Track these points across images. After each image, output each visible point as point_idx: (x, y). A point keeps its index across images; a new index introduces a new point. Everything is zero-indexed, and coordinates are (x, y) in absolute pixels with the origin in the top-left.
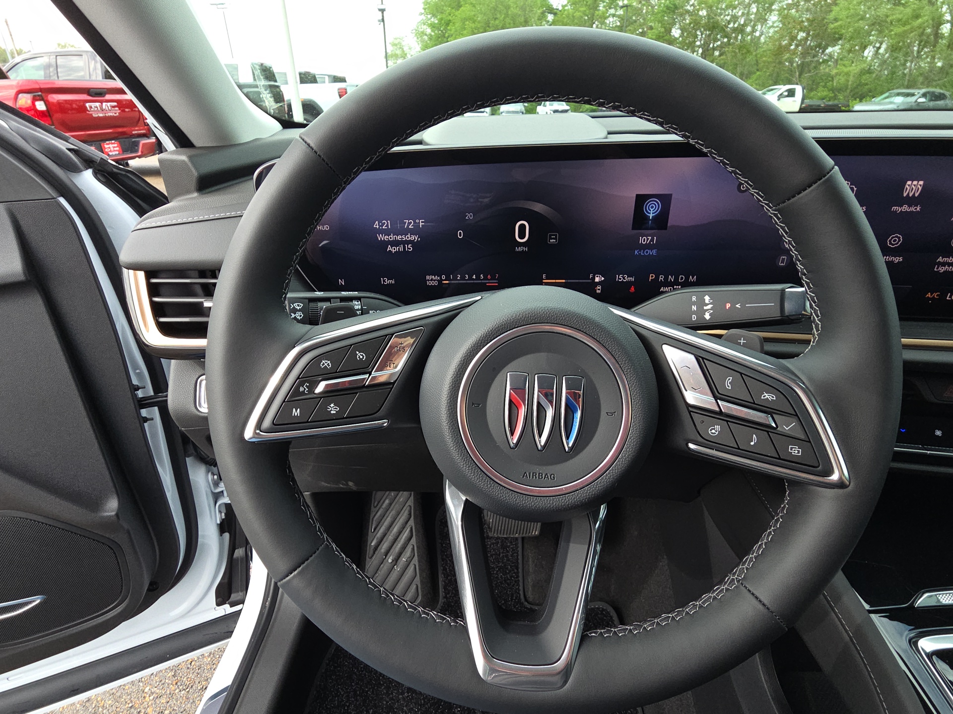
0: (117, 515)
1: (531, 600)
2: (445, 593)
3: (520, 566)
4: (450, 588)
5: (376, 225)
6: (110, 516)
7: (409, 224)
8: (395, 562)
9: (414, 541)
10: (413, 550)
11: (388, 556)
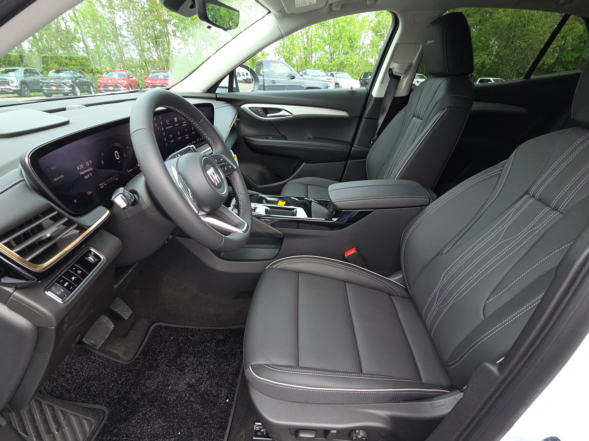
1: (130, 359)
2: (99, 404)
3: (110, 358)
5: (78, 168)
7: (87, 163)
8: (60, 429)
9: (56, 407)
10: (62, 411)
11: (53, 431)
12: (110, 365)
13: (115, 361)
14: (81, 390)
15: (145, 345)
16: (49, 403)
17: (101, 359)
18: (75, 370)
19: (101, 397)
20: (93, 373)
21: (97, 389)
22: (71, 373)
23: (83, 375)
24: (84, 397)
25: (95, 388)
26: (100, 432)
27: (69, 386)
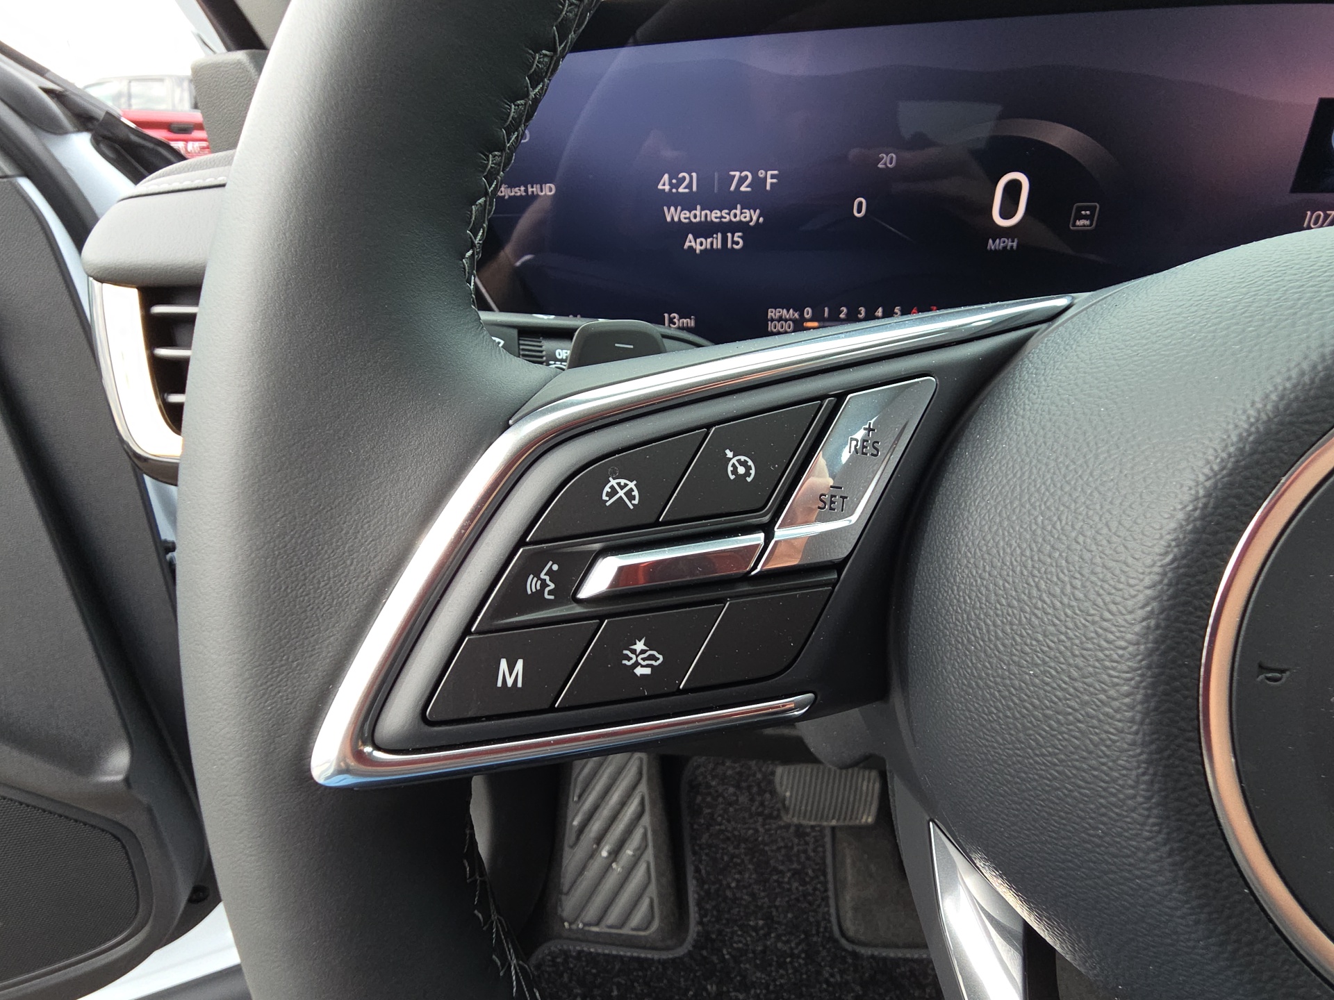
0: (127, 780)
1: (851, 933)
2: (700, 914)
3: (830, 870)
4: (708, 906)
5: (664, 185)
6: (114, 783)
7: (740, 178)
8: (613, 856)
9: (646, 820)
10: (645, 837)
11: (603, 845)
12: (810, 883)
13: (826, 890)
14: (723, 849)
16: (647, 797)
19: (718, 911)
20: (772, 851)
21: (736, 887)
22: (752, 800)
24: (708, 869)
25: (738, 881)
26: (632, 959)
27: (720, 815)
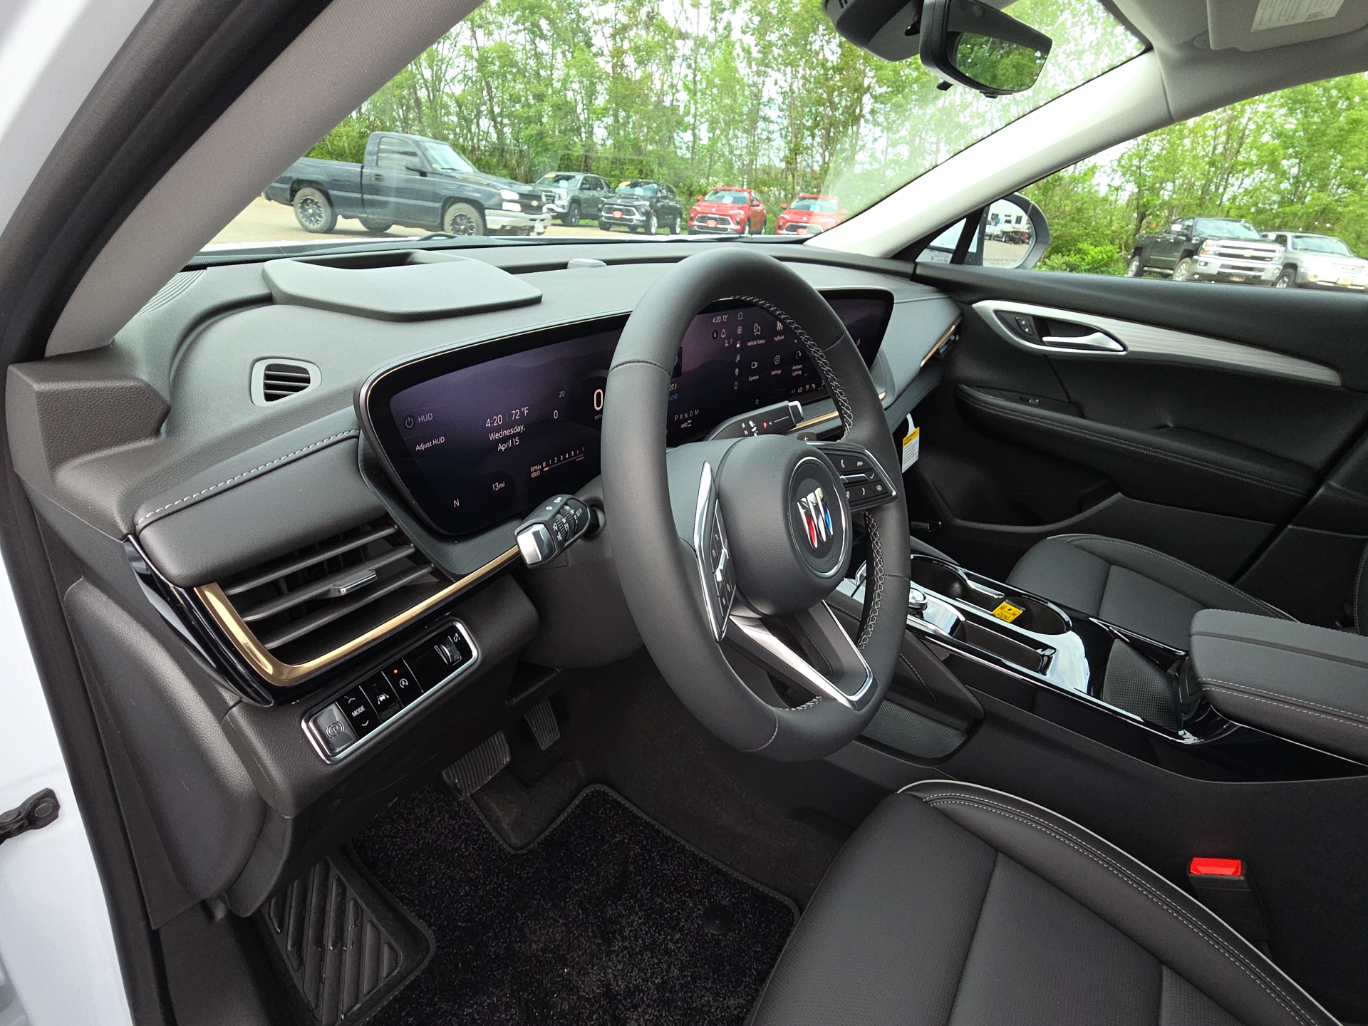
1: (519, 844)
2: (425, 922)
3: (485, 821)
4: (427, 912)
5: (488, 424)
7: (516, 414)
8: (339, 942)
9: (351, 892)
10: (356, 905)
11: (325, 943)
12: (479, 839)
13: (490, 834)
14: (410, 870)
15: (560, 825)
16: (342, 876)
17: (469, 814)
18: (417, 818)
19: (436, 908)
20: (443, 841)
21: (437, 883)
23: (425, 838)
24: (409, 890)
25: (434, 879)
26: (402, 993)
27: (393, 850)
